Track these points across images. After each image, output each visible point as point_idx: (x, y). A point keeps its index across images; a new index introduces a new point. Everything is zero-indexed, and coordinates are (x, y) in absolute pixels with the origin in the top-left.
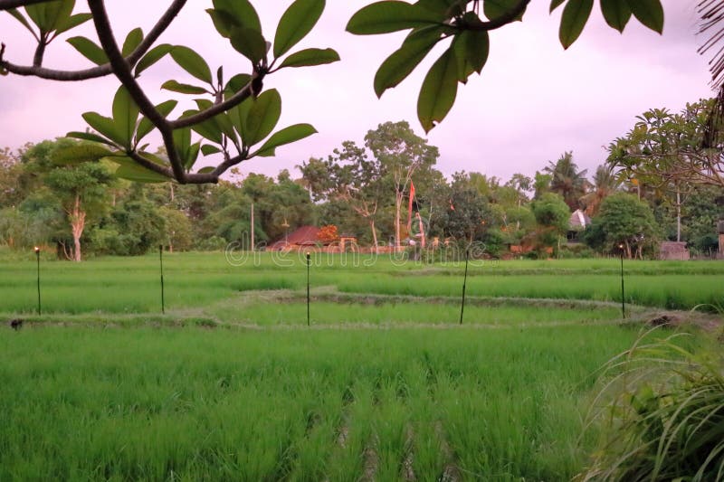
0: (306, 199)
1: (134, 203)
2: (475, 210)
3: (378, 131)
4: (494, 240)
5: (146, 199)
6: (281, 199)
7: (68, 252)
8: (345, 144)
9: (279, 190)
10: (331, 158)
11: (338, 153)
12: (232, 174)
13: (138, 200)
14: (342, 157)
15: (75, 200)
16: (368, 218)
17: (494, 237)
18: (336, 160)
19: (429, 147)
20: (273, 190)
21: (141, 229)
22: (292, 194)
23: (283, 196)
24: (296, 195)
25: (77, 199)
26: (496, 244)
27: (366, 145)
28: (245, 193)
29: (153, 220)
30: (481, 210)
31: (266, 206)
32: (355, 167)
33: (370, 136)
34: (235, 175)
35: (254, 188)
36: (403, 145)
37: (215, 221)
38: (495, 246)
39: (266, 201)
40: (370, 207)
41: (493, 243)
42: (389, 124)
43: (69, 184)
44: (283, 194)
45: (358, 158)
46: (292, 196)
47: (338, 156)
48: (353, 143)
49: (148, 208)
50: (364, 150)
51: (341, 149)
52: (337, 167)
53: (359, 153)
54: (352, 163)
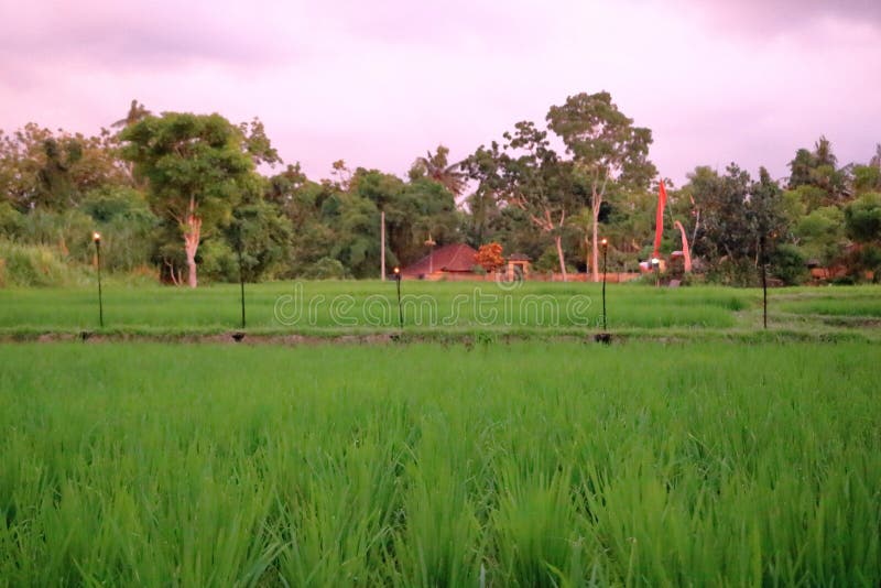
0: (449, 205)
1: (249, 208)
2: (764, 218)
3: (566, 106)
4: (792, 260)
5: (263, 202)
6: (417, 206)
7: (176, 276)
8: (518, 125)
9: (412, 192)
10: (495, 146)
11: (509, 138)
12: (335, 170)
13: (253, 204)
14: (515, 144)
15: (189, 203)
16: (553, 232)
17: (790, 255)
18: (505, 147)
19: (637, 130)
20: (404, 192)
21: (258, 245)
22: (431, 198)
23: (420, 201)
24: (435, 200)
25: (192, 201)
26: (794, 265)
27: (549, 127)
28: (363, 197)
29: (273, 232)
30: (771, 216)
31: (397, 215)
32: (532, 158)
33: (554, 115)
34: (338, 172)
35: (376, 189)
36: (600, 128)
37: (322, 236)
38: (791, 268)
39: (395, 208)
40: (553, 215)
41: (790, 264)
42: (583, 97)
43: (181, 178)
44: (419, 197)
45: (536, 145)
46: (431, 200)
47: (508, 142)
48: (531, 124)
49: (266, 214)
50: (545, 134)
51: (514, 133)
52: (505, 159)
53: (538, 137)
54: (528, 153)
